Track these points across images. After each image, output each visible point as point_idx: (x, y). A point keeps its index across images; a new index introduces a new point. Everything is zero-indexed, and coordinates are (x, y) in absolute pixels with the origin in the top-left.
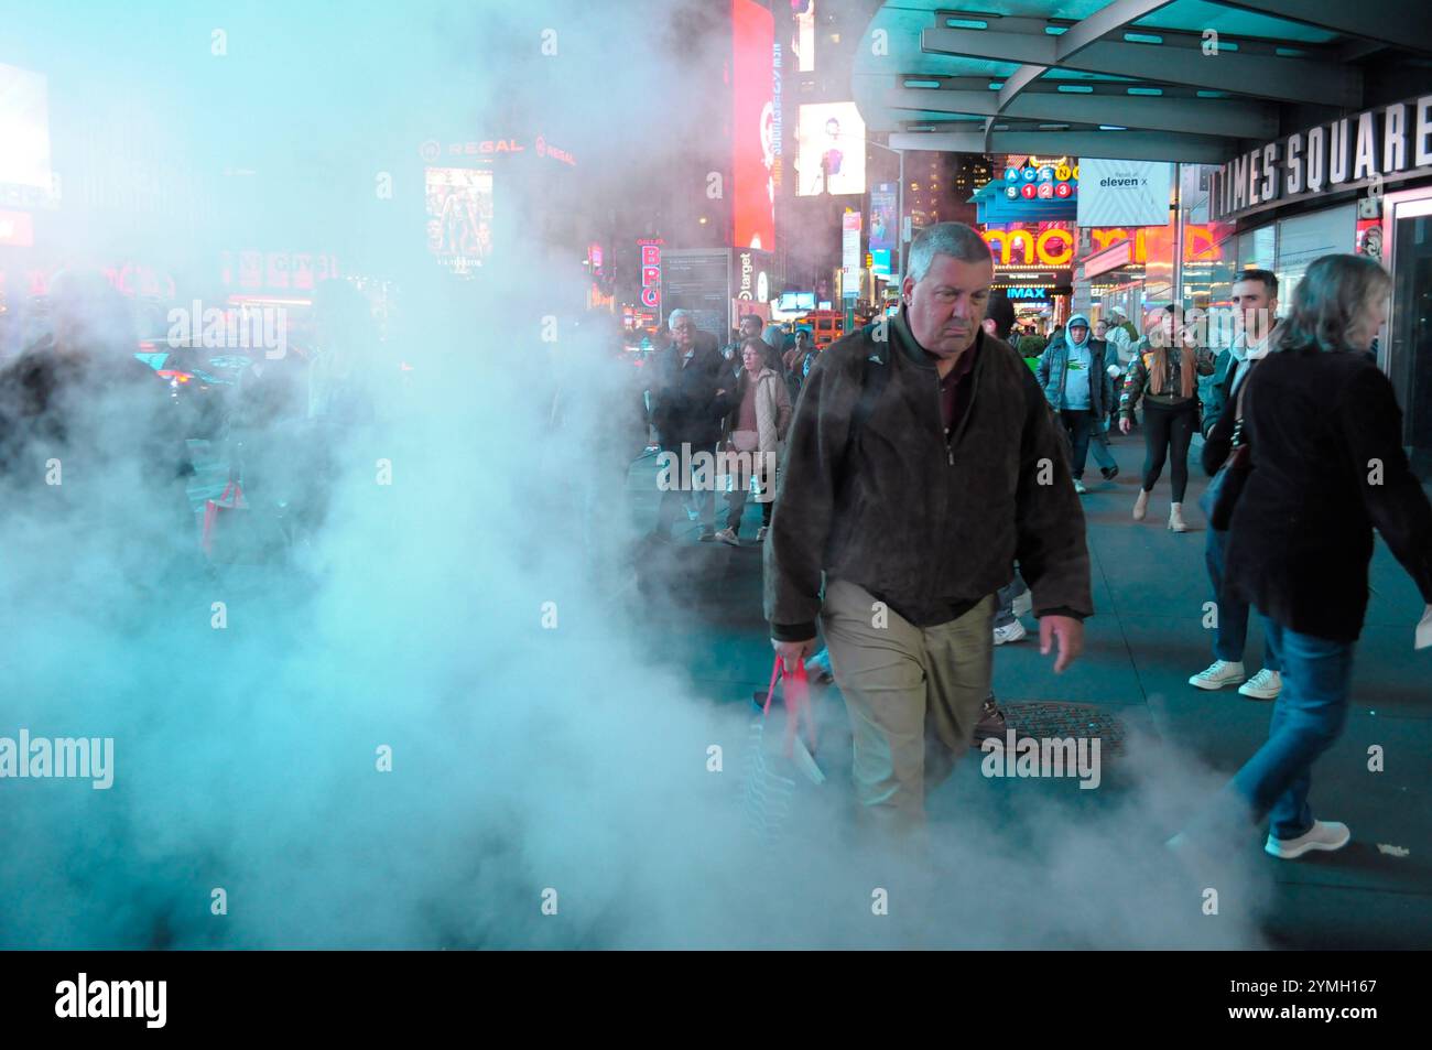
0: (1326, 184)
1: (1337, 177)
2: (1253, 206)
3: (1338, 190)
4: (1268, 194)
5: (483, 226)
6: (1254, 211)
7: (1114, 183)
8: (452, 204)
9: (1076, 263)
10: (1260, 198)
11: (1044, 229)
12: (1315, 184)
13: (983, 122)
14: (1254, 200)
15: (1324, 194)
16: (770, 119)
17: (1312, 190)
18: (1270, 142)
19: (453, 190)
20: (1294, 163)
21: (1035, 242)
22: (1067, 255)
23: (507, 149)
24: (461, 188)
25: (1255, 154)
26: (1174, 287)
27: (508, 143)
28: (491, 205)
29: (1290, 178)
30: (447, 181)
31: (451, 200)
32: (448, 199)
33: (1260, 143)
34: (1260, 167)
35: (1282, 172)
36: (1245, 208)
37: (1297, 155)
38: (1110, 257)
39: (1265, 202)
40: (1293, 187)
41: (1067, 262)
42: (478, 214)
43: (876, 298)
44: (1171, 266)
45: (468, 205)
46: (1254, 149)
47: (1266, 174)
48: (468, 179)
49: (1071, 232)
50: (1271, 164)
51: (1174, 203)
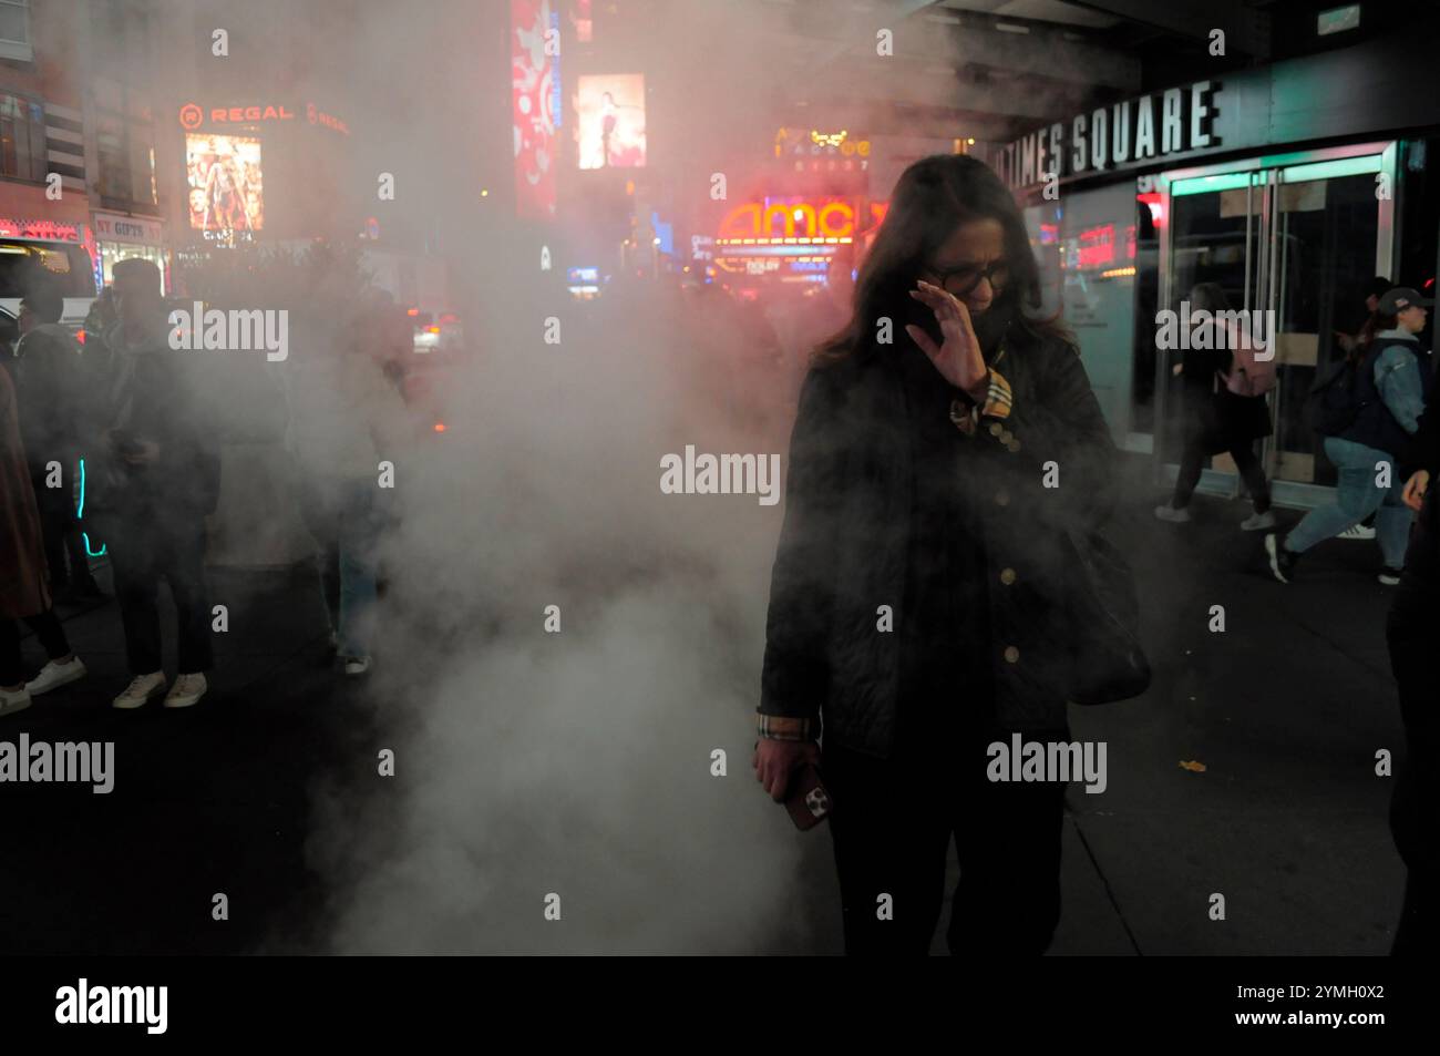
0: (1110, 163)
1: (1120, 156)
3: (1121, 168)
4: (1055, 171)
5: (251, 197)
8: (216, 175)
9: (858, 236)
11: (824, 205)
12: (1099, 162)
14: (1041, 176)
15: (1108, 171)
16: (549, 91)
17: (1095, 169)
18: (1055, 122)
19: (217, 159)
20: (1079, 142)
21: (818, 215)
22: (847, 228)
23: (276, 116)
24: (227, 157)
25: (1042, 134)
27: (277, 111)
28: (260, 175)
29: (1076, 157)
30: (211, 149)
31: (216, 170)
32: (212, 169)
33: (1047, 124)
34: (1047, 145)
35: (1069, 152)
36: (1033, 185)
37: (1081, 134)
40: (1079, 165)
41: (847, 236)
42: (246, 183)
45: (234, 175)
46: (1042, 129)
47: (1053, 152)
48: (234, 147)
49: (852, 207)
50: (1057, 142)
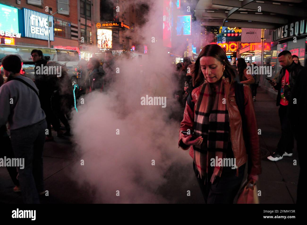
0: (299, 34)
1: (302, 32)
2: (282, 38)
3: (302, 35)
4: (286, 36)
5: (110, 42)
6: (282, 39)
7: (249, 33)
9: (238, 50)
10: (284, 37)
11: (230, 43)
12: (296, 34)
13: (223, 20)
14: (282, 37)
15: (299, 36)
18: (286, 25)
19: (103, 34)
20: (292, 29)
21: (229, 46)
22: (235, 49)
24: (105, 34)
25: (283, 27)
26: (262, 56)
27: (115, 24)
28: (111, 37)
29: (291, 33)
32: (102, 36)
33: (284, 25)
34: (284, 30)
35: (289, 31)
36: (280, 39)
38: (246, 49)
39: (285, 38)
41: (235, 50)
42: (109, 39)
43: (193, 58)
44: (261, 51)
45: (107, 37)
46: (282, 26)
47: (285, 32)
48: (107, 31)
49: (236, 44)
50: (286, 29)
51: (262, 38)
